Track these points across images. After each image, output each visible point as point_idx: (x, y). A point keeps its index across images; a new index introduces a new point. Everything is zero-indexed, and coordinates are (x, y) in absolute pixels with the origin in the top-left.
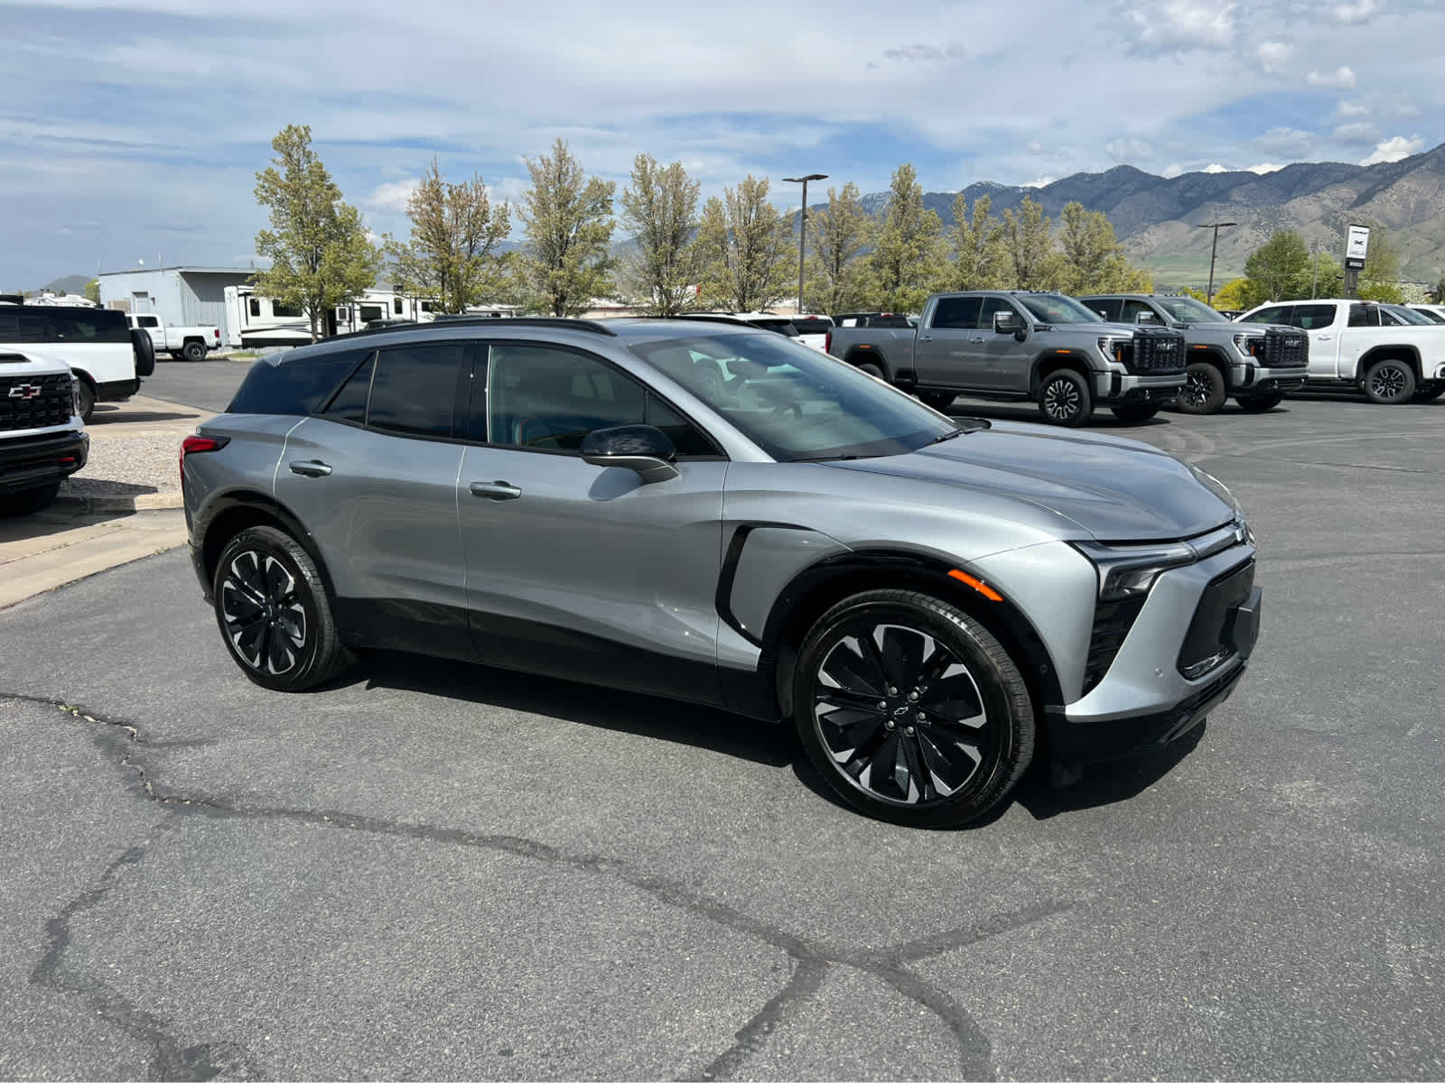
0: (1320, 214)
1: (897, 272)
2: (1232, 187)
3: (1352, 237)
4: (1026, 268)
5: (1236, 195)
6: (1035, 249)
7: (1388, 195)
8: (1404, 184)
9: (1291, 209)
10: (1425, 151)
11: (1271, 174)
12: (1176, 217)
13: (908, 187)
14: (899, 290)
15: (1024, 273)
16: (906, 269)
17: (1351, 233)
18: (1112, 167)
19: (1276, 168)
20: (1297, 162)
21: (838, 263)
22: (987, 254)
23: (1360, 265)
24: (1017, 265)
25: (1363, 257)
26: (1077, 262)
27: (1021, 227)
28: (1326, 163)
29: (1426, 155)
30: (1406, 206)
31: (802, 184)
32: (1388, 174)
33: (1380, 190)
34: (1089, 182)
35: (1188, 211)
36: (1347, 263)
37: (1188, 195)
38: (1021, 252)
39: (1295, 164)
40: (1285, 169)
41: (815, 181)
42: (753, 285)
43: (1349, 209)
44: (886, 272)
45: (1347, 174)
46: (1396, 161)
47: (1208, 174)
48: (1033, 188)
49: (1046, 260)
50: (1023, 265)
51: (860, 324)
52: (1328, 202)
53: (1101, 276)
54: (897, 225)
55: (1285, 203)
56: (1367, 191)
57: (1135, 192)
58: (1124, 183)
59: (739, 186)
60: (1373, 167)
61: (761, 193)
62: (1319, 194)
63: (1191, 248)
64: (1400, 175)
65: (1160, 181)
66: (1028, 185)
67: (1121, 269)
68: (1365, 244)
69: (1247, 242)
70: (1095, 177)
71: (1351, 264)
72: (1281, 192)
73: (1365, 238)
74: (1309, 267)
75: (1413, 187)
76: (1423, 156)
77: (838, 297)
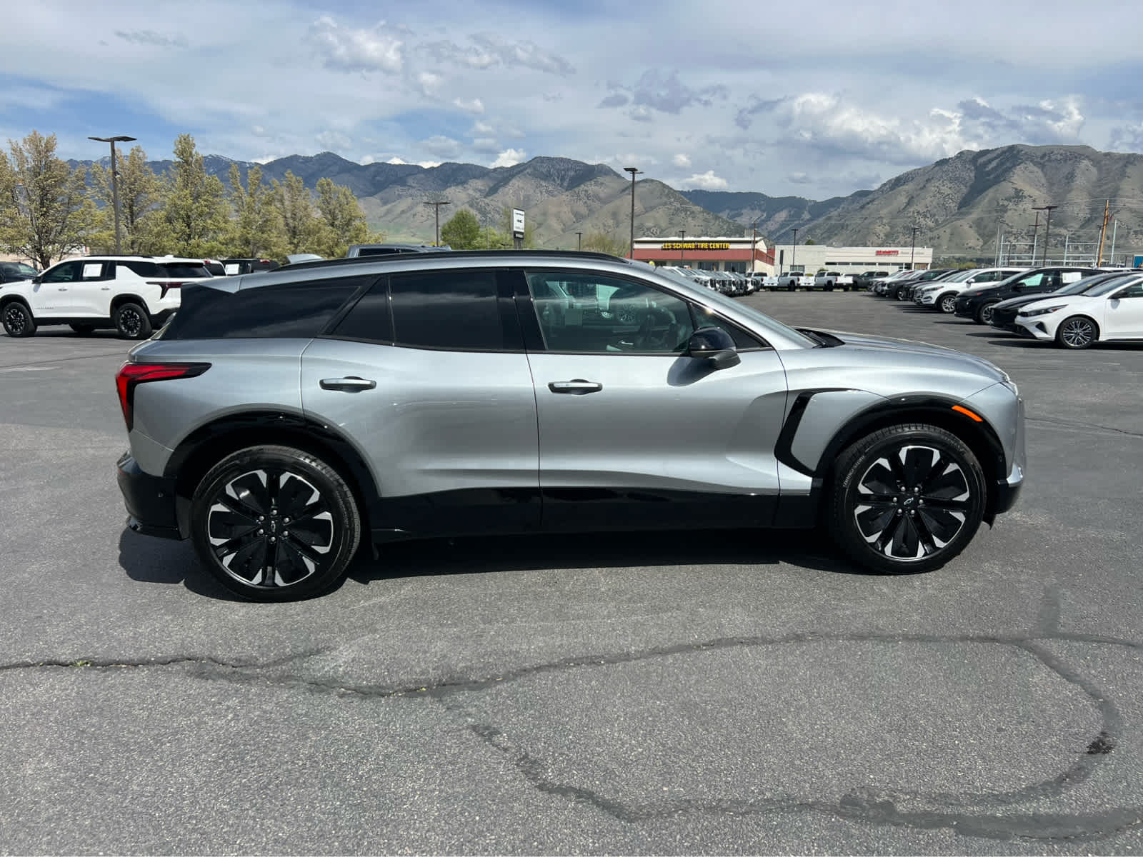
0: (466, 200)
1: (189, 226)
2: (407, 175)
3: (516, 218)
4: (294, 227)
5: (410, 181)
6: (300, 214)
7: (507, 189)
8: (516, 183)
9: (448, 195)
10: (526, 162)
11: (432, 168)
12: (371, 195)
13: (191, 155)
14: (192, 242)
15: (294, 232)
16: (198, 224)
17: (515, 215)
18: (319, 153)
19: (436, 165)
20: (449, 161)
21: (131, 216)
22: (264, 214)
23: (521, 236)
24: (287, 225)
25: (523, 231)
26: (332, 225)
27: (287, 196)
28: (467, 165)
29: (526, 164)
30: (518, 199)
31: (110, 143)
32: (505, 176)
33: (501, 186)
34: (302, 163)
35: (380, 191)
36: (515, 235)
37: (378, 178)
38: (289, 215)
39: (447, 163)
40: (441, 166)
41: (122, 142)
42: (49, 231)
43: (485, 197)
44: (179, 225)
45: (481, 173)
46: (509, 166)
47: (390, 164)
48: (257, 164)
49: (310, 223)
50: (291, 225)
51: (243, 270)
52: (471, 192)
53: (353, 237)
54: (186, 186)
55: (443, 190)
56: (495, 186)
57: (338, 173)
58: (329, 166)
59: (25, 140)
60: (495, 170)
61: (49, 148)
62: (465, 186)
63: (384, 219)
64: (513, 176)
65: (357, 167)
66: (253, 161)
67: (365, 231)
68: (523, 221)
69: (422, 216)
70: (307, 160)
71: (517, 235)
72: (440, 182)
73: (522, 218)
74: (482, 237)
75: (521, 185)
76: (524, 164)
77: (135, 245)
